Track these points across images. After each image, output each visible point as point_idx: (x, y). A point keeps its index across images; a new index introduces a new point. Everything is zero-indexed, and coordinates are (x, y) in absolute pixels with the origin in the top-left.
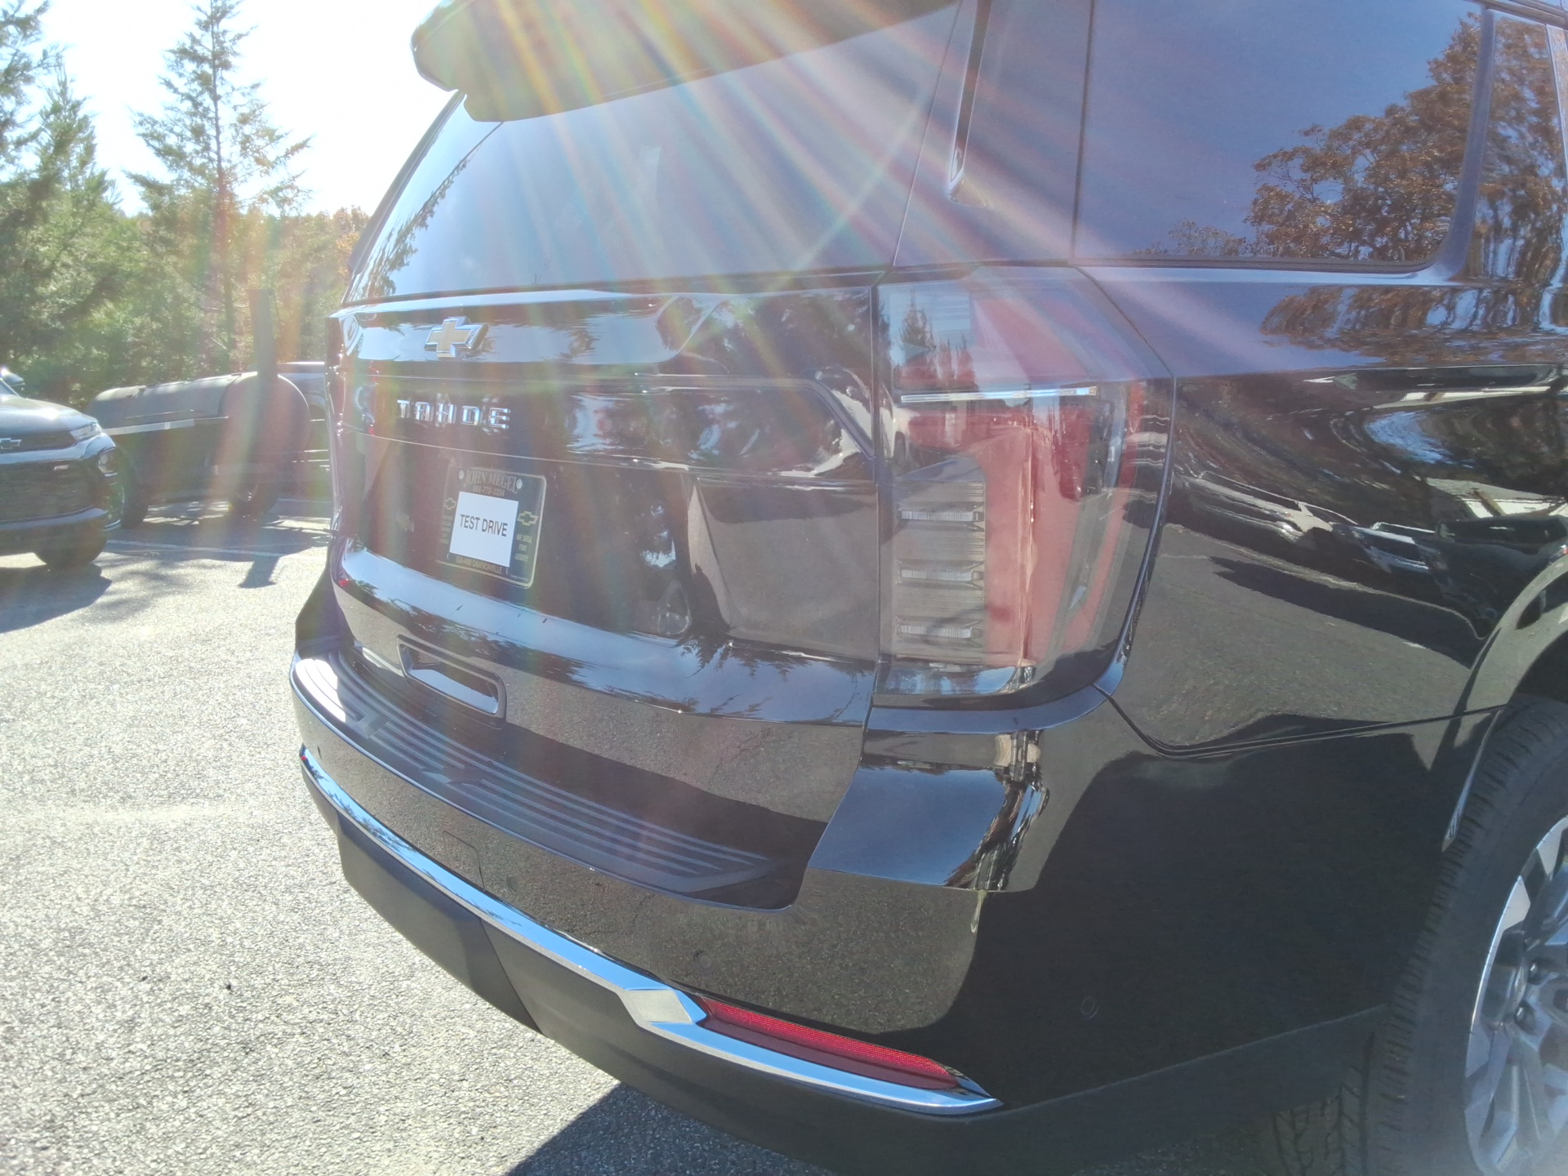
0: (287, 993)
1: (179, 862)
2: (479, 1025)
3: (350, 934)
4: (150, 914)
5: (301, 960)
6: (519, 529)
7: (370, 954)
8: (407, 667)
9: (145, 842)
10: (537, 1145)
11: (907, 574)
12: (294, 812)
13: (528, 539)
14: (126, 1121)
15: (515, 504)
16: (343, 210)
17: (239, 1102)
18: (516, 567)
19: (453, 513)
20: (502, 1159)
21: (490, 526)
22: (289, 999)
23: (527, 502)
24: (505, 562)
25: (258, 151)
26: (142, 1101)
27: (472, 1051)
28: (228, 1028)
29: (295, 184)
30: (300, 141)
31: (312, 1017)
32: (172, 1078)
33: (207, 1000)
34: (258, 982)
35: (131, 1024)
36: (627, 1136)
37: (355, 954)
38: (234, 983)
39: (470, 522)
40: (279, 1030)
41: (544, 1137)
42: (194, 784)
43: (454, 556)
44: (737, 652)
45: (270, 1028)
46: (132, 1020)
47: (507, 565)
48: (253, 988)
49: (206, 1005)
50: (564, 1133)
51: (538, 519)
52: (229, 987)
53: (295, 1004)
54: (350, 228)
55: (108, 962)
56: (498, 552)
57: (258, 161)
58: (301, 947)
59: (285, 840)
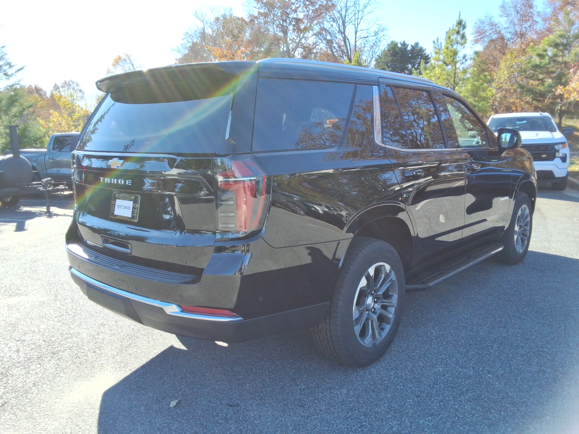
0: (62, 341)
1: (19, 312)
2: (120, 344)
3: (78, 326)
4: (14, 326)
5: (65, 333)
6: (134, 208)
7: (85, 330)
8: (103, 243)
9: (6, 308)
10: (139, 366)
11: (222, 215)
12: (52, 298)
13: (136, 210)
14: (23, 372)
15: (132, 202)
16: (31, 86)
17: (55, 365)
18: (133, 217)
19: (115, 205)
20: (131, 370)
21: (125, 207)
22: (63, 342)
23: (135, 201)
24: (130, 216)
25: (5, 71)
26: (27, 367)
27: (119, 349)
28: (47, 349)
29: (20, 83)
30: (20, 68)
31: (71, 345)
32: (34, 361)
33: (39, 344)
34: (53, 339)
35: (18, 351)
36: (164, 362)
37: (80, 331)
38: (46, 340)
39: (120, 207)
40: (62, 349)
41: (141, 365)
42: (17, 291)
43: (115, 216)
44: (188, 232)
45: (59, 349)
46: (18, 350)
47: (131, 216)
48: (52, 340)
49: (39, 345)
50: (146, 364)
51: (138, 206)
52: (44, 341)
53: (65, 343)
54: (34, 93)
55: (5, 338)
56: (128, 214)
57: (5, 74)
58: (64, 330)
59: (51, 305)
